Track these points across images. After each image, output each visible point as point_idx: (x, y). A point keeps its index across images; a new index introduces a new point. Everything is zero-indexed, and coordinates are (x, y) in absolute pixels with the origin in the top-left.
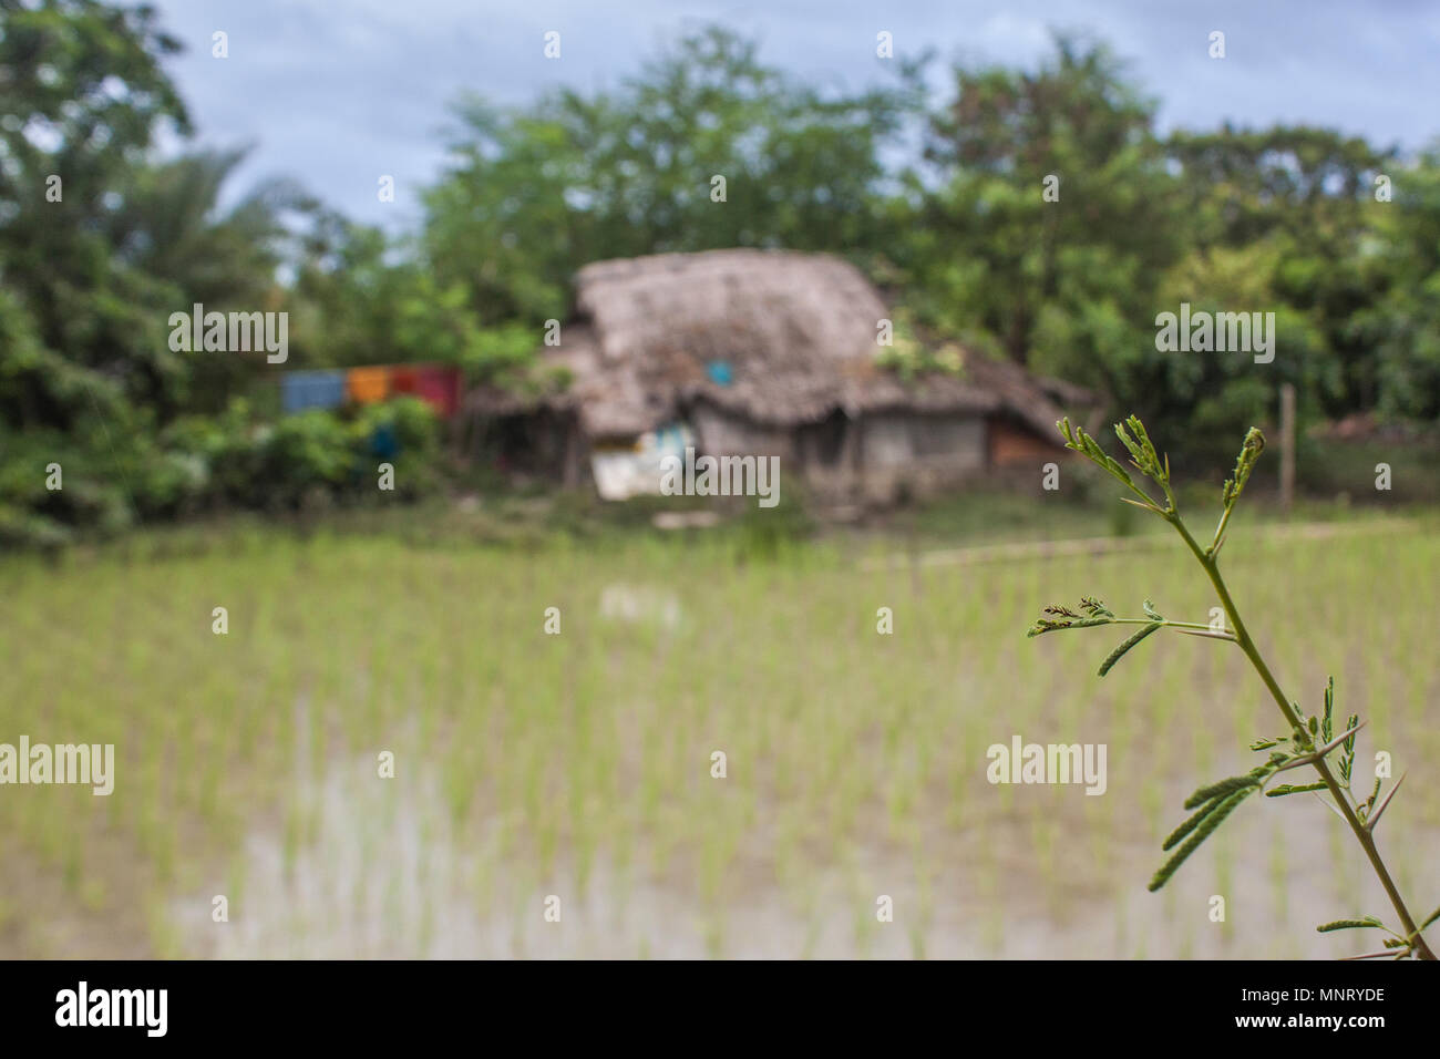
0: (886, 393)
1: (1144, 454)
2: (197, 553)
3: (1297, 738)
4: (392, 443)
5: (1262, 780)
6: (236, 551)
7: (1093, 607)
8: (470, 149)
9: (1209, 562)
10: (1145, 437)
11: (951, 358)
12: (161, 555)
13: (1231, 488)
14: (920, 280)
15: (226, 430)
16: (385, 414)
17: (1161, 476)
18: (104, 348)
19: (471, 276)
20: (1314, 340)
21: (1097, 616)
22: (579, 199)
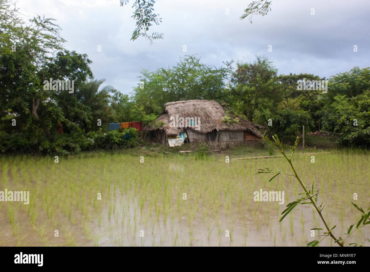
0: (224, 127)
1: (277, 141)
2: (92, 157)
3: (307, 194)
4: (129, 136)
5: (300, 202)
6: (99, 157)
7: (268, 169)
8: (145, 80)
9: (290, 161)
10: (278, 138)
11: (237, 120)
12: (86, 157)
13: (294, 148)
14: (231, 105)
15: (99, 133)
16: (128, 131)
17: (281, 145)
18: (76, 118)
19: (144, 104)
20: (309, 116)
21: (269, 171)
22: (165, 90)
